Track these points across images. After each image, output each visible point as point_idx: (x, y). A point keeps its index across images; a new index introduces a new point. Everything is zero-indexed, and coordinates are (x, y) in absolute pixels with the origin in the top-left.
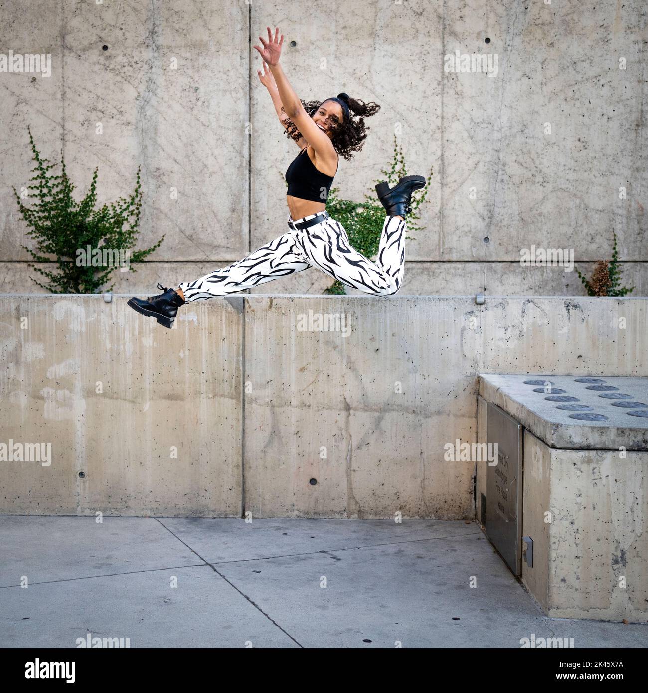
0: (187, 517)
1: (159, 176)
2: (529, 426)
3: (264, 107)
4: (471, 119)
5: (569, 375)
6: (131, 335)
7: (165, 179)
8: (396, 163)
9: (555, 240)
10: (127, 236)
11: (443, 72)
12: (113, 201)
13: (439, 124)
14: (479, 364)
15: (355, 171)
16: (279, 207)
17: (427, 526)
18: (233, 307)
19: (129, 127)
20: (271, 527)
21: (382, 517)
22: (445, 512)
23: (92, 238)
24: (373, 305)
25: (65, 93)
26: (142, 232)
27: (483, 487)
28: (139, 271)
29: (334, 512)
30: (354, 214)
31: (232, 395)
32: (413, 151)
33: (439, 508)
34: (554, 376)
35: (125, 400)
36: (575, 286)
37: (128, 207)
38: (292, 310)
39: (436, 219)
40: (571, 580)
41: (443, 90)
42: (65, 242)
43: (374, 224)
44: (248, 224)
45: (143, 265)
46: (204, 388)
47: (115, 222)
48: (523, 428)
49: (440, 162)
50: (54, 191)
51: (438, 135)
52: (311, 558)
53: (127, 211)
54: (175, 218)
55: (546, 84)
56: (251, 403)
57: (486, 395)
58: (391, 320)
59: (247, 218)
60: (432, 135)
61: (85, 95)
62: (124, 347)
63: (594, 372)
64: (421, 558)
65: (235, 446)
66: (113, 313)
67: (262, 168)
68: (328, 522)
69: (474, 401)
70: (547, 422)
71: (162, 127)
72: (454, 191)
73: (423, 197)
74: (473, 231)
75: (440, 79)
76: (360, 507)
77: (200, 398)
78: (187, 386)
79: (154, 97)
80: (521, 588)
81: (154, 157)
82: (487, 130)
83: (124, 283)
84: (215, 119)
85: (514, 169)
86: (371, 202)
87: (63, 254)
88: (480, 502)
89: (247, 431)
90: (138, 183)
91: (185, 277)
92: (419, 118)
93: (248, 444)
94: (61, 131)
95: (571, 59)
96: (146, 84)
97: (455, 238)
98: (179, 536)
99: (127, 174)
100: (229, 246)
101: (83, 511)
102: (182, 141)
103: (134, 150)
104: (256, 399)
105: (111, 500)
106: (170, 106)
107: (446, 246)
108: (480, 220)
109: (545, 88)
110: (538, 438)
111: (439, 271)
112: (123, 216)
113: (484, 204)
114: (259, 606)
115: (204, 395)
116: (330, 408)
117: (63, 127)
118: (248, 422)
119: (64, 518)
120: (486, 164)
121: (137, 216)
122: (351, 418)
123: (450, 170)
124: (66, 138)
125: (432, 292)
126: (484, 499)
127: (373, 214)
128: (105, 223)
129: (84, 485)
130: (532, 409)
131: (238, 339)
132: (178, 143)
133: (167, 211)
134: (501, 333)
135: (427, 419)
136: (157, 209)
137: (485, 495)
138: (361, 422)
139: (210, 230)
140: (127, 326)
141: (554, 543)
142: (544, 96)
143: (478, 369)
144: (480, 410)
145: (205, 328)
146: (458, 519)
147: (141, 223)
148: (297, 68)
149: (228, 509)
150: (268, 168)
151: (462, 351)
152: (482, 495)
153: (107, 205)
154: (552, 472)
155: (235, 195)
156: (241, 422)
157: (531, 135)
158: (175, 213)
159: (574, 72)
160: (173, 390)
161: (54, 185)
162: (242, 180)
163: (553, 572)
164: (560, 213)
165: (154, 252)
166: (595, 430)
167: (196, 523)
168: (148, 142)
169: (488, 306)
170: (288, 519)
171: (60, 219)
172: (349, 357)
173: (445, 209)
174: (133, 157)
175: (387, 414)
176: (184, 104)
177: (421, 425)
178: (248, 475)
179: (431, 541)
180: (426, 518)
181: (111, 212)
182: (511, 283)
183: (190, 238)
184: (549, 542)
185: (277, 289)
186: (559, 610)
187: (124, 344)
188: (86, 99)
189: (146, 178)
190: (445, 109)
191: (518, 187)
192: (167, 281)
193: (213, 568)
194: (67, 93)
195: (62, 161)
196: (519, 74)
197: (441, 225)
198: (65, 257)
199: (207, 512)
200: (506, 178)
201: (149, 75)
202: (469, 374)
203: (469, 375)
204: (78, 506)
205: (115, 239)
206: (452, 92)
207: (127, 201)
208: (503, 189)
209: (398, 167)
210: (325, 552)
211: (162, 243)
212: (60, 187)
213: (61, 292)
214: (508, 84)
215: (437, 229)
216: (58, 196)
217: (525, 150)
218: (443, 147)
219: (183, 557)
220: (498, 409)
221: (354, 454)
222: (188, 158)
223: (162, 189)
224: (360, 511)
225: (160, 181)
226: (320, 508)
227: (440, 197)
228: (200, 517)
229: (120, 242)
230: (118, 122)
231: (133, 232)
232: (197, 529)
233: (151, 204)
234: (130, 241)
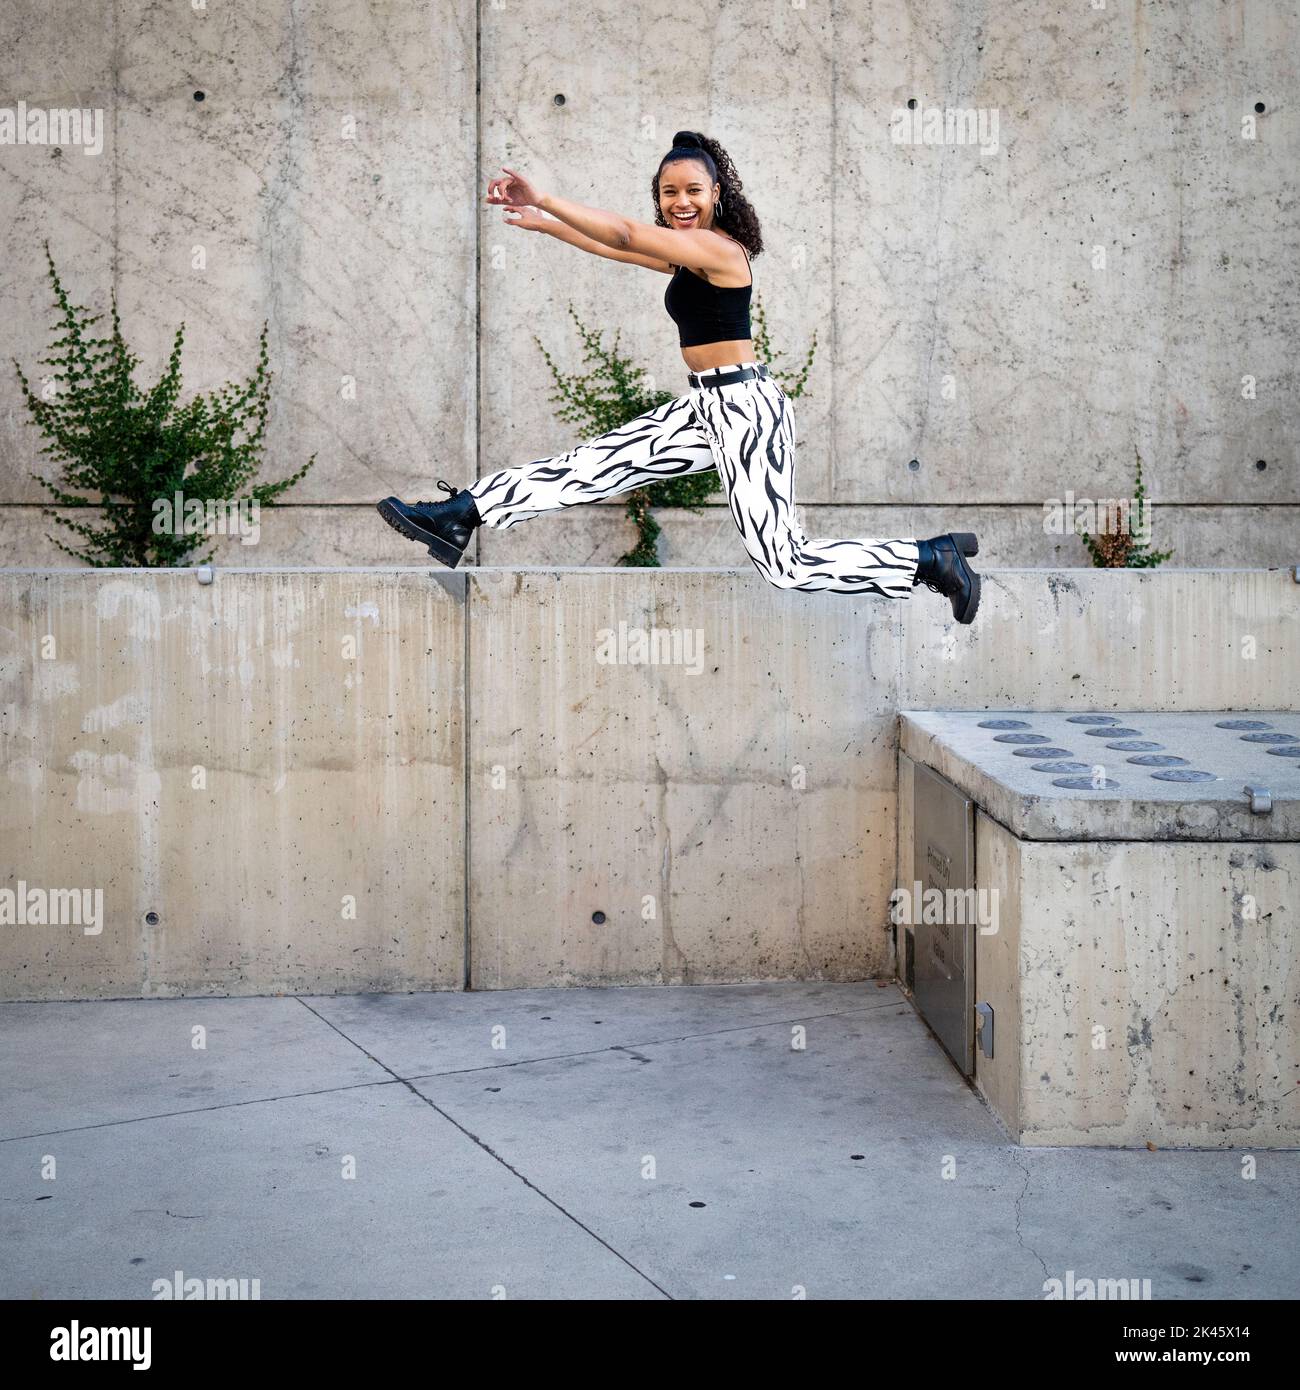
0: (359, 994)
1: (304, 343)
2: (985, 803)
4: (885, 244)
5: (1058, 711)
6: (250, 647)
7: (316, 348)
9: (1035, 466)
10: (241, 455)
11: (833, 160)
12: (215, 389)
13: (828, 253)
14: (899, 693)
16: (534, 402)
17: (809, 994)
18: (448, 591)
19: (246, 248)
20: (520, 1007)
21: (726, 981)
22: (842, 967)
23: (171, 461)
24: (707, 586)
25: (119, 179)
26: (270, 449)
28: (265, 523)
29: (638, 974)
31: (445, 756)
32: (780, 302)
33: (831, 960)
34: (1032, 712)
35: (239, 771)
36: (1071, 550)
37: (243, 400)
38: (557, 597)
39: (824, 427)
40: (1059, 1076)
41: (834, 190)
42: (118, 467)
44: (474, 433)
45: (271, 513)
46: (391, 745)
47: (217, 429)
48: (975, 806)
49: (829, 322)
50: (97, 369)
51: (826, 273)
52: (594, 1060)
53: (242, 408)
54: (334, 423)
55: (1016, 186)
56: (481, 772)
57: (911, 750)
58: (740, 615)
59: (474, 424)
60: (814, 273)
61: (159, 185)
62: (236, 670)
63: (1100, 706)
64: (797, 1051)
65: (451, 853)
66: (215, 604)
67: (502, 328)
68: (627, 993)
69: (892, 760)
70: (1013, 794)
71: (310, 249)
72: (855, 375)
73: (799, 386)
74: (890, 448)
75: (828, 171)
76: (686, 962)
77: (384, 764)
78: (359, 741)
79: (295, 192)
80: (974, 1098)
81: (295, 305)
82: (913, 266)
83: (235, 546)
84: (412, 237)
85: (962, 337)
87: (114, 491)
88: (904, 945)
89: (474, 825)
90: (263, 354)
91: (354, 535)
92: (790, 241)
93: (475, 850)
94: (112, 253)
95: (1059, 141)
96: (280, 167)
97: (858, 461)
98: (344, 1029)
99: (242, 339)
101: (154, 990)
102: (349, 275)
103: (256, 291)
104: (491, 764)
105: (211, 964)
106: (325, 210)
107: (842, 477)
108: (903, 428)
109: (1014, 192)
110: (1000, 823)
111: (829, 522)
112: (233, 417)
113: (909, 400)
114: (498, 1152)
115: (392, 760)
116: (630, 779)
117: (115, 244)
118: (475, 807)
119: (118, 1004)
120: (913, 327)
121: (261, 418)
122: (669, 796)
123: (848, 337)
124: (122, 266)
126: (910, 939)
128: (197, 430)
129: (157, 939)
130: (989, 772)
131: (457, 652)
132: (342, 280)
133: (319, 408)
134: (937, 635)
135: (807, 795)
136: (299, 405)
137: (912, 932)
138: (686, 803)
139: (402, 445)
140: (242, 629)
141: (1029, 1011)
142: (1013, 207)
143: (899, 701)
144: (901, 778)
145: (394, 632)
146: (864, 979)
147: (268, 431)
148: (568, 144)
149: (438, 975)
150: (514, 329)
151: (869, 668)
152: (907, 932)
153: (202, 396)
154: (1023, 885)
155: (450, 379)
156: (462, 808)
157: (991, 277)
158: (335, 412)
159: (1064, 165)
160: (332, 750)
161: (97, 357)
162: (464, 351)
163: (1026, 1064)
164: (1043, 417)
165: (295, 487)
166: (1096, 806)
167: (377, 1005)
168: (282, 278)
170: (553, 990)
171: (108, 423)
172: (664, 684)
173: (840, 408)
174: (254, 306)
175: (735, 787)
176: (353, 206)
177: (797, 808)
178: (476, 908)
179: (816, 1020)
180: (808, 979)
181: (210, 410)
183: (365, 460)
184: (1019, 1010)
185: (530, 557)
186: (1039, 1133)
187: (237, 663)
188: (161, 192)
189: (279, 344)
190: (838, 225)
191: (969, 370)
192: (319, 543)
193: (411, 1087)
194: (124, 180)
195: (114, 312)
196: (969, 166)
197: (833, 439)
198: (117, 496)
199: (397, 983)
200: (947, 353)
201: (284, 150)
202: (881, 712)
203: (879, 714)
204: (144, 980)
205: (217, 462)
206: (850, 195)
207: (241, 389)
208: (943, 373)
210: (621, 1048)
211: (311, 469)
212: (109, 361)
213: (110, 565)
214: (950, 182)
215: (825, 445)
216: (105, 378)
217: (981, 303)
218: (835, 295)
219: (353, 1069)
220: (933, 774)
221: (674, 863)
222: (361, 308)
223: (310, 367)
224: (686, 970)
225: (305, 351)
226: (612, 967)
227: (830, 385)
228: (385, 993)
229: (227, 468)
230: (224, 237)
231: (252, 449)
232: (379, 1016)
233: (289, 395)
234: (248, 466)
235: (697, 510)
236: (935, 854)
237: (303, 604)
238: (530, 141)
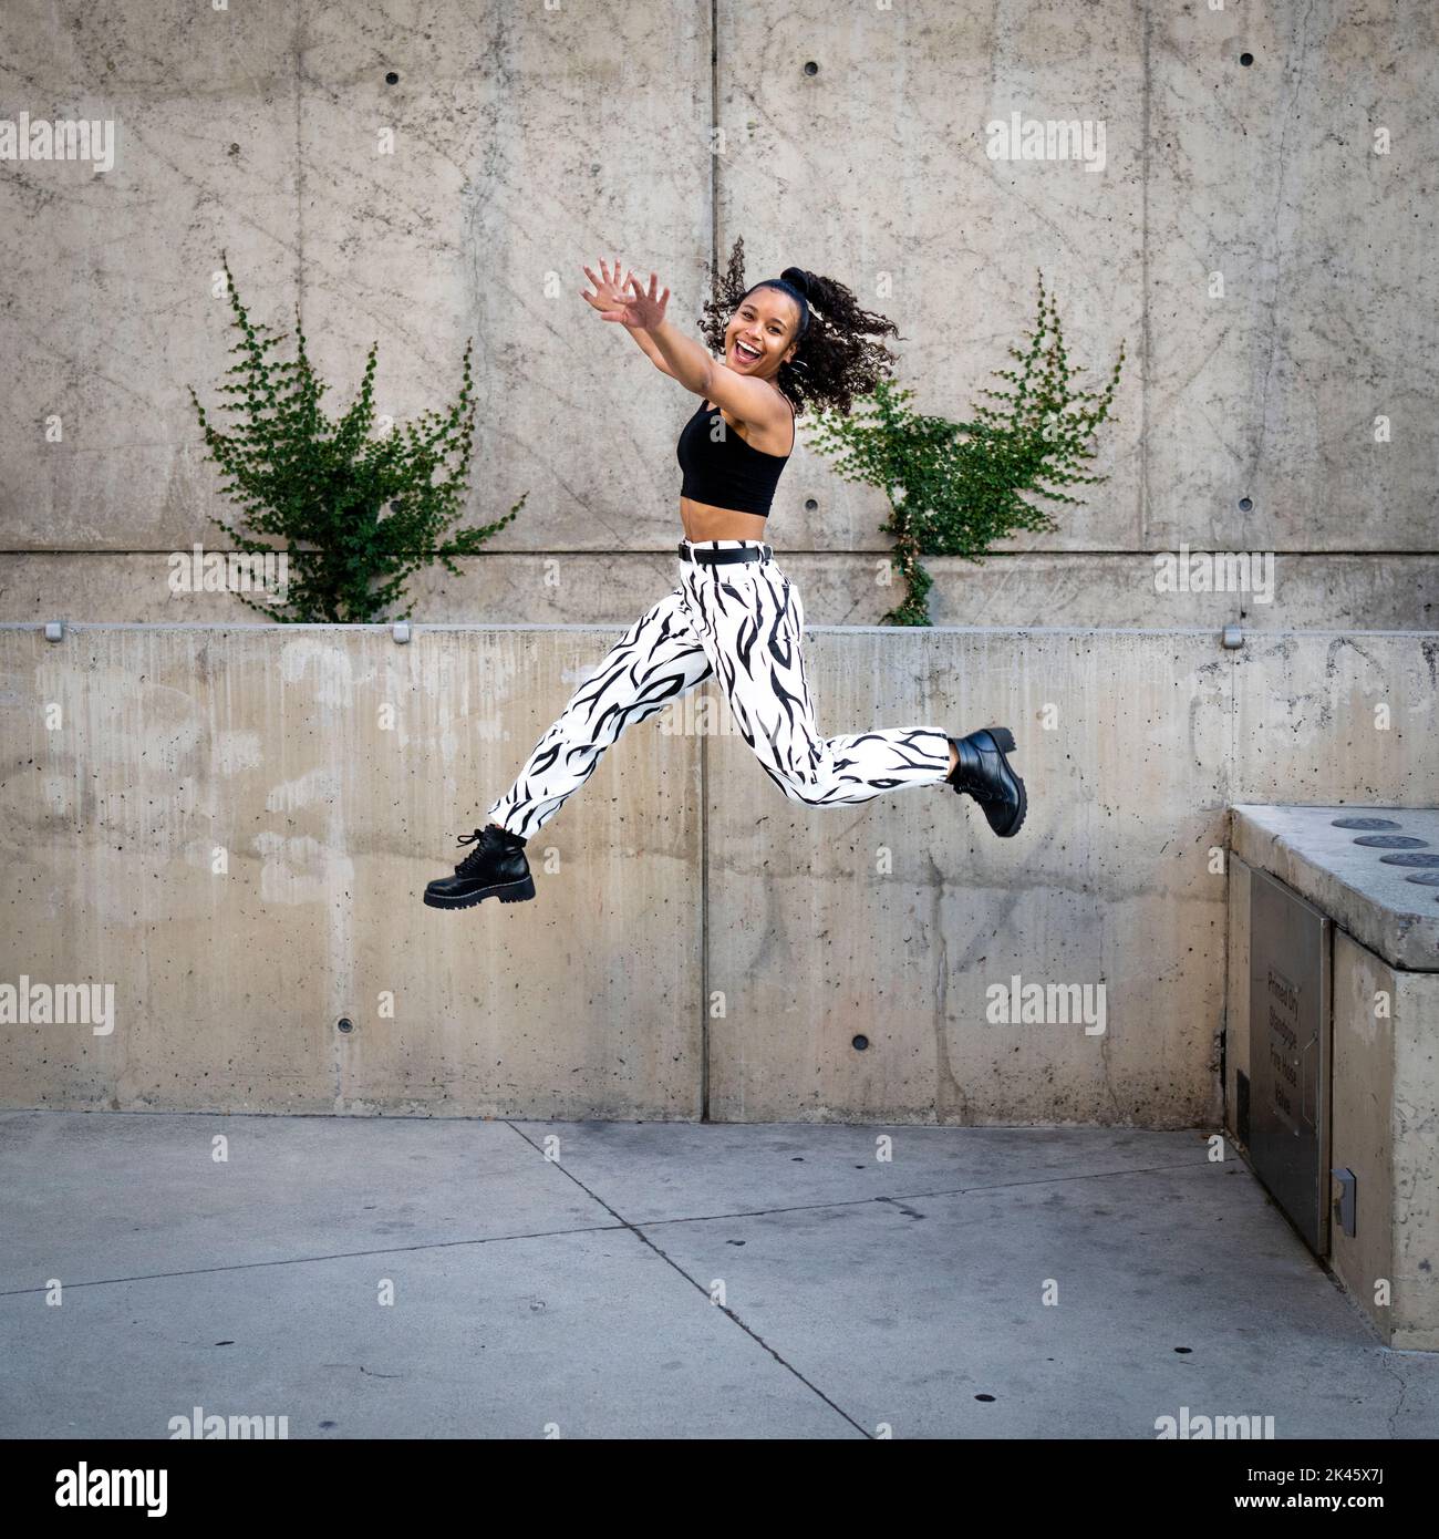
0: (579, 1121)
1: (513, 363)
2: (1346, 921)
3: (745, 209)
4: (1210, 233)
5: (1431, 808)
6: (452, 716)
7: (526, 369)
8: (1043, 334)
9: (1399, 505)
10: (442, 495)
11: (1146, 132)
12: (412, 419)
13: (1139, 246)
14: (1230, 782)
15: (951, 351)
17: (1117, 1143)
19: (447, 254)
20: (765, 1145)
21: (1014, 1123)
22: (1156, 1113)
23: (364, 501)
24: (992, 649)
25: (304, 178)
26: (476, 487)
27: (1241, 1057)
28: (470, 573)
29: (907, 1110)
30: (948, 447)
31: (679, 848)
32: (1079, 308)
33: (1143, 1103)
34: (1400, 809)
35: (442, 860)
37: (445, 430)
39: (1133, 458)
41: (1147, 170)
42: (304, 509)
43: (993, 469)
45: (478, 560)
46: (615, 833)
47: (415, 465)
48: (1332, 925)
49: (1140, 330)
50: (280, 397)
51: (1136, 271)
52: (856, 1213)
53: (443, 441)
54: (548, 457)
55: (1378, 157)
56: (720, 867)
57: (1246, 851)
58: (1033, 684)
60: (1122, 271)
61: (348, 183)
62: (437, 743)
64: (1103, 1213)
65: (686, 962)
66: (413, 668)
68: (895, 1134)
69: (1220, 864)
70: (1385, 912)
71: (519, 255)
72: (1172, 394)
73: (1103, 409)
74: (1216, 484)
75: (1139, 145)
76: (965, 1099)
77: (607, 855)
78: (578, 829)
79: (501, 187)
80: (1328, 1283)
81: (502, 320)
82: (1245, 260)
83: (436, 600)
84: (637, 237)
85: (1308, 347)
86: (986, 420)
87: (301, 536)
88: (1235, 1090)
89: (712, 930)
90: (466, 377)
91: (572, 588)
92: (1092, 233)
93: (714, 958)
94: (296, 263)
96: (484, 158)
97: (1175, 500)
98: (562, 1162)
99: (443, 360)
100: (669, 517)
101: (348, 1106)
102: (564, 284)
103: (459, 305)
104: (732, 858)
105: (412, 1081)
106: (537, 208)
107: (1156, 519)
108: (1232, 460)
109: (1375, 165)
110: (1366, 946)
111: (1139, 574)
112: (433, 451)
113: (1240, 424)
114: (743, 1317)
115: (617, 850)
116: (897, 880)
117: (300, 253)
118: (713, 908)
119: (307, 1121)
120: (1245, 335)
121: (465, 451)
122: (944, 901)
123: (1163, 349)
124: (307, 277)
125: (1124, 622)
126: (1243, 1082)
127: (992, 447)
128: (393, 466)
129: (350, 1048)
130: (1348, 882)
132: (556, 290)
133: (531, 440)
134: (1279, 712)
135: (1114, 905)
136: (508, 436)
137: (1247, 1074)
138: (966, 910)
139: (626, 483)
140: (444, 698)
141: (1405, 1182)
142: (1375, 184)
143: (1230, 792)
144: (1231, 885)
146: (1185, 1128)
147: (473, 467)
148: (821, 122)
149: (671, 1103)
151: (1193, 752)
152: (1240, 1073)
153: (397, 427)
154: (1397, 1025)
156: (699, 909)
157: (1345, 271)
158: (548, 444)
160: (548, 838)
161: (280, 383)
163: (1400, 1246)
164: (1410, 444)
165: (503, 532)
167: (601, 1135)
168: (489, 288)
169: (1252, 653)
170: (805, 1126)
171: (293, 459)
173: (1153, 435)
174: (456, 321)
175: (1025, 892)
176: (569, 202)
177: (1102, 919)
178: (715, 1028)
179: (1125, 1176)
180: (1114, 1125)
181: (407, 443)
182: (1301, 602)
183: (584, 500)
184: (1391, 1179)
186: (1416, 1333)
187: (438, 735)
188: (349, 190)
189: (484, 366)
190: (1151, 211)
191: (1317, 387)
192: (532, 597)
193: (640, 1234)
194: (309, 178)
195: (298, 330)
196: (1320, 133)
197: (1145, 473)
198: (304, 542)
199: (623, 1111)
200: (1289, 366)
201: (489, 138)
202: (1208, 805)
203: (1209, 807)
204: (337, 1095)
205: (416, 502)
206: (1166, 174)
207: (442, 419)
208: (1284, 391)
209: (1047, 342)
210: (888, 1200)
211: (521, 510)
212: (294, 388)
213: (297, 621)
214: (1294, 155)
215: (1134, 480)
216: (289, 407)
217: (1332, 304)
218: (1148, 298)
219: (572, 1210)
220: (1275, 883)
221: (951, 981)
222: (578, 322)
223: (519, 392)
224: (964, 1108)
225: (515, 373)
226: (876, 1102)
227: (1140, 408)
228: (609, 1121)
229: (427, 509)
230: (421, 242)
231: (455, 487)
232: (602, 1148)
233: (496, 425)
234: (450, 507)
235: (978, 558)
236: (1278, 981)
237: (513, 666)
238: (776, 120)
